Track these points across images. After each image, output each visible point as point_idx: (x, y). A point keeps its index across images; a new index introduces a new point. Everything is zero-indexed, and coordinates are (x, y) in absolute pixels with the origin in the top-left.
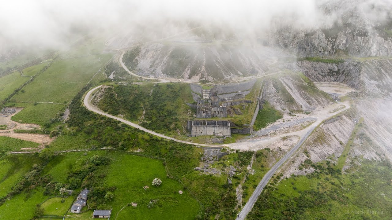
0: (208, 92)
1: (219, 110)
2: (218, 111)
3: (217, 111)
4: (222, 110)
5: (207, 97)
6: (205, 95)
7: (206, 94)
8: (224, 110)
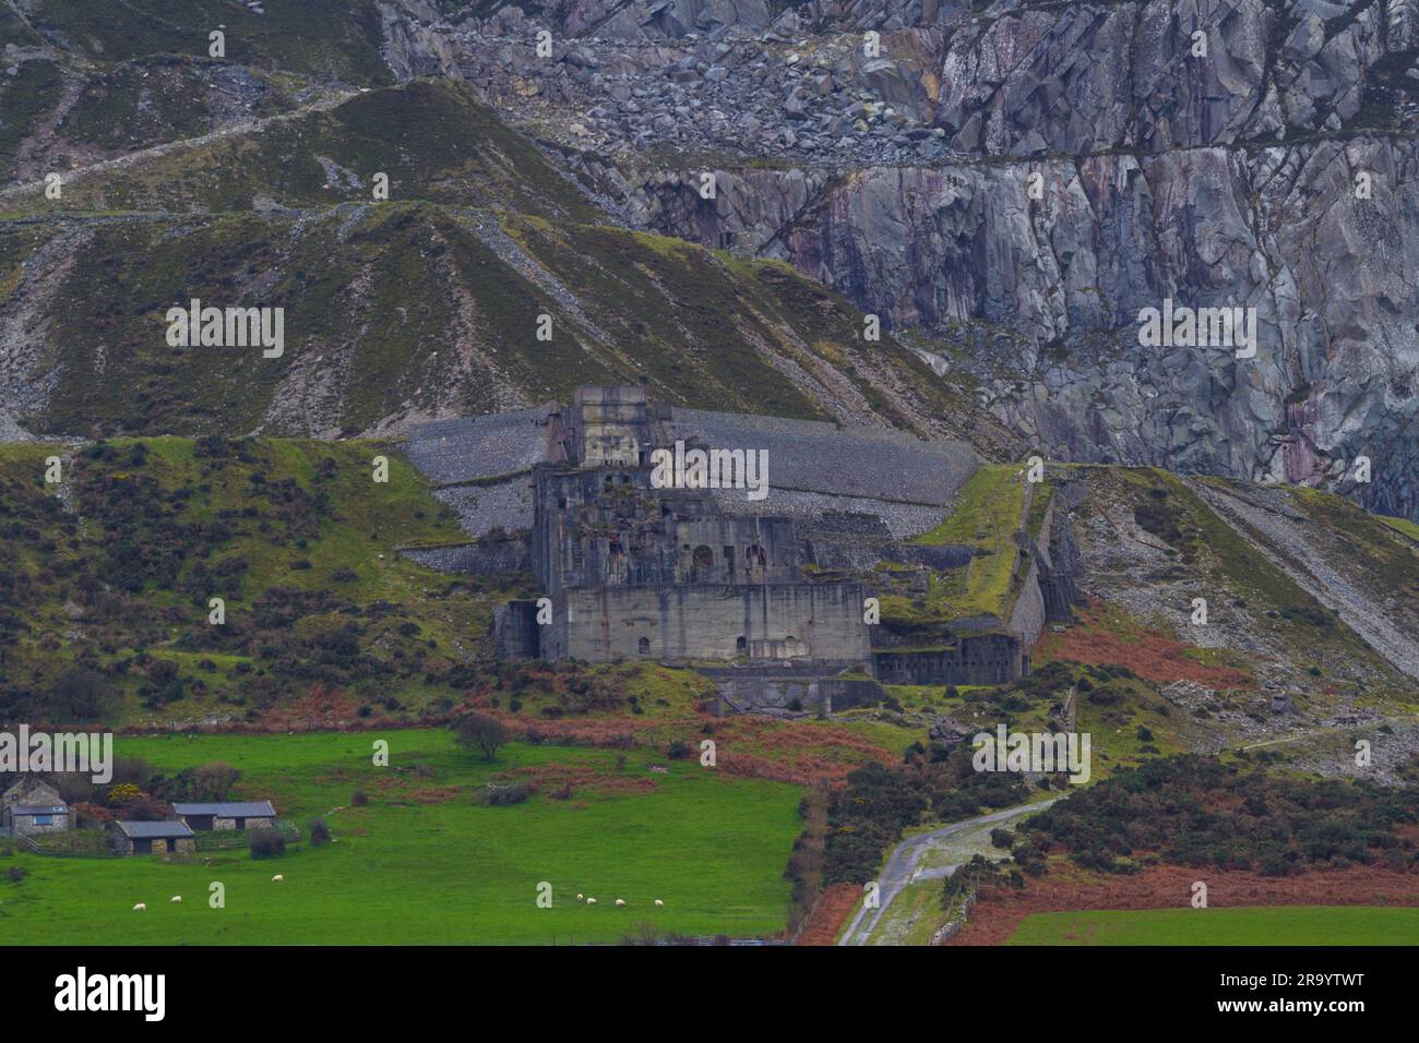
0: (628, 413)
1: (732, 541)
2: (728, 551)
3: (717, 550)
4: (762, 540)
5: (617, 455)
6: (603, 439)
7: (611, 429)
8: (772, 538)
